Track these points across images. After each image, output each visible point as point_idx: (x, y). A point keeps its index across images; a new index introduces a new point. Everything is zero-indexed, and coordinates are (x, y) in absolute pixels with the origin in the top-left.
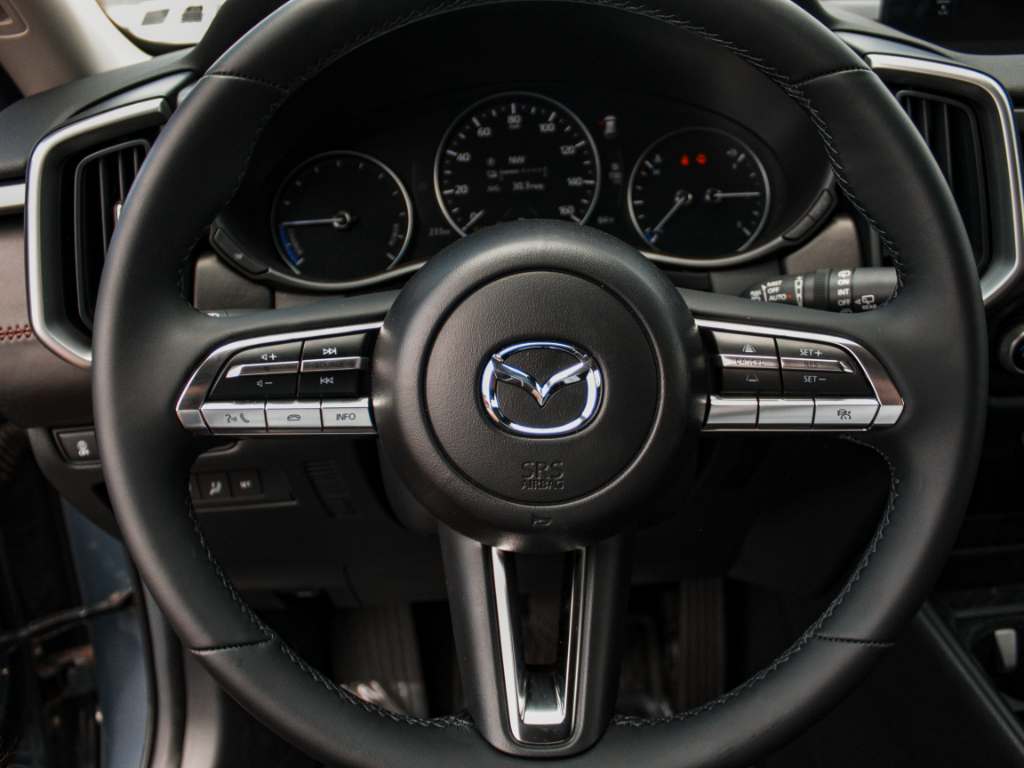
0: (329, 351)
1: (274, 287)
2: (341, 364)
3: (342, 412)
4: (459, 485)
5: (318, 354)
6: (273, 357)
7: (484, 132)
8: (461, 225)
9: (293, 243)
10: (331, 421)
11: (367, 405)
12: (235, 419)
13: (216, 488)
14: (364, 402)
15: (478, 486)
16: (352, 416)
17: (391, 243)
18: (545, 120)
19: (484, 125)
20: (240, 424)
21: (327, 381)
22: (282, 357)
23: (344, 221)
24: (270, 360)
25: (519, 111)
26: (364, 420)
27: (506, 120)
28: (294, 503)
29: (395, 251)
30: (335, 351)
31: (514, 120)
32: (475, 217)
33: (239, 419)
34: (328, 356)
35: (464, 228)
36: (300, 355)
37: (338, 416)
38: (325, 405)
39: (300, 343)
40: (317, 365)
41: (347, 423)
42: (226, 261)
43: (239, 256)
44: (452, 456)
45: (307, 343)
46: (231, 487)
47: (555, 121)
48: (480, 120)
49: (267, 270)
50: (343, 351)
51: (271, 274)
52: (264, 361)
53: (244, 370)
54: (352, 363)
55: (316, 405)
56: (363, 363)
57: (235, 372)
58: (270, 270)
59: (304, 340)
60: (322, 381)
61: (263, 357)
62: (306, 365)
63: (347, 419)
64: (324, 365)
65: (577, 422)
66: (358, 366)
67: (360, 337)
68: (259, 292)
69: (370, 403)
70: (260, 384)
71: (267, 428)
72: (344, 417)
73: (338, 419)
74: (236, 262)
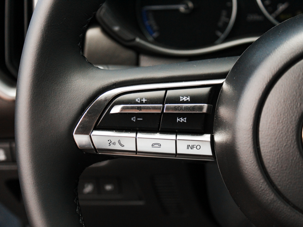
0: (185, 99)
1: (140, 51)
2: (193, 108)
3: (191, 144)
4: (279, 205)
5: (176, 100)
6: (144, 100)
8: (270, 13)
9: (151, 22)
10: (183, 149)
11: (209, 140)
12: (114, 144)
13: (88, 188)
14: (207, 137)
15: (295, 207)
16: (198, 147)
17: (220, 24)
20: (118, 147)
21: (182, 120)
22: (150, 101)
23: (187, 8)
24: (142, 103)
26: (207, 151)
28: (141, 203)
29: (222, 30)
30: (189, 99)
32: (281, 7)
33: (117, 144)
34: (183, 102)
35: (274, 15)
36: (163, 100)
37: (188, 146)
38: (179, 137)
39: (164, 92)
40: (175, 108)
41: (194, 152)
42: (107, 31)
43: (116, 29)
44: (276, 183)
45: (169, 92)
46: (99, 188)
49: (134, 40)
50: (194, 99)
51: (138, 43)
52: (137, 103)
53: (123, 108)
54: (201, 108)
55: (173, 137)
56: (208, 108)
57: (116, 109)
58: (138, 40)
59: (166, 89)
60: (178, 120)
61: (137, 101)
62: (168, 108)
63: (195, 149)
64: (181, 108)
66: (205, 110)
67: (207, 89)
68: (129, 54)
69: (212, 138)
70: (133, 119)
71: (136, 152)
72: (192, 148)
73: (188, 148)
74: (114, 32)
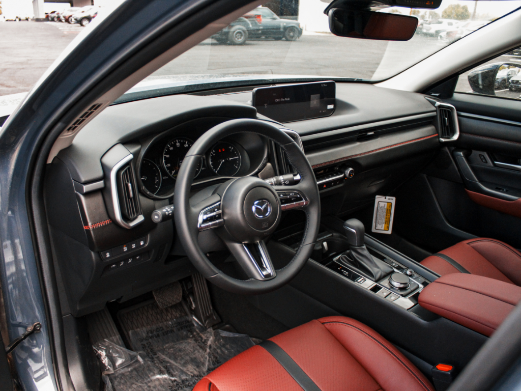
7: (171, 149)
18: (185, 144)
19: (171, 147)
25: (179, 142)
27: (176, 145)
31: (178, 144)
47: (188, 143)
48: (170, 145)
65: (268, 213)
